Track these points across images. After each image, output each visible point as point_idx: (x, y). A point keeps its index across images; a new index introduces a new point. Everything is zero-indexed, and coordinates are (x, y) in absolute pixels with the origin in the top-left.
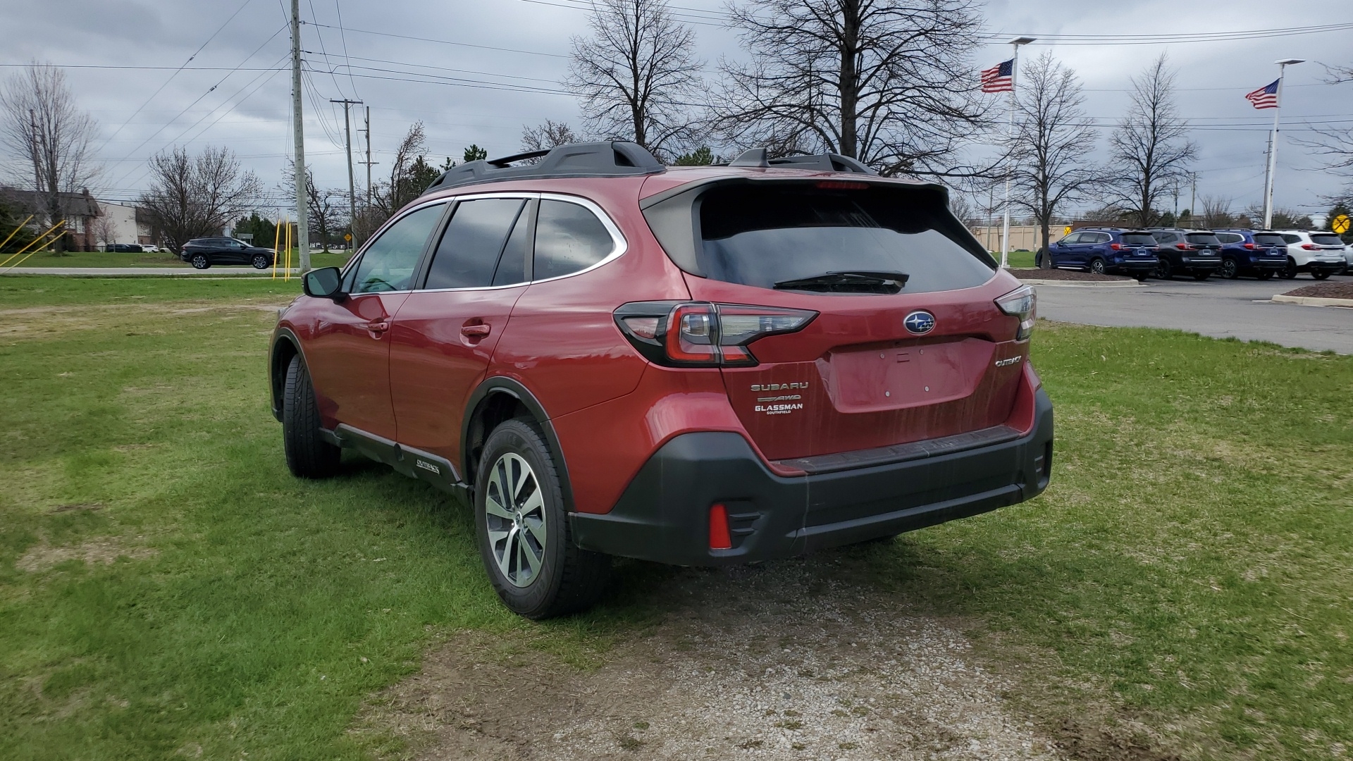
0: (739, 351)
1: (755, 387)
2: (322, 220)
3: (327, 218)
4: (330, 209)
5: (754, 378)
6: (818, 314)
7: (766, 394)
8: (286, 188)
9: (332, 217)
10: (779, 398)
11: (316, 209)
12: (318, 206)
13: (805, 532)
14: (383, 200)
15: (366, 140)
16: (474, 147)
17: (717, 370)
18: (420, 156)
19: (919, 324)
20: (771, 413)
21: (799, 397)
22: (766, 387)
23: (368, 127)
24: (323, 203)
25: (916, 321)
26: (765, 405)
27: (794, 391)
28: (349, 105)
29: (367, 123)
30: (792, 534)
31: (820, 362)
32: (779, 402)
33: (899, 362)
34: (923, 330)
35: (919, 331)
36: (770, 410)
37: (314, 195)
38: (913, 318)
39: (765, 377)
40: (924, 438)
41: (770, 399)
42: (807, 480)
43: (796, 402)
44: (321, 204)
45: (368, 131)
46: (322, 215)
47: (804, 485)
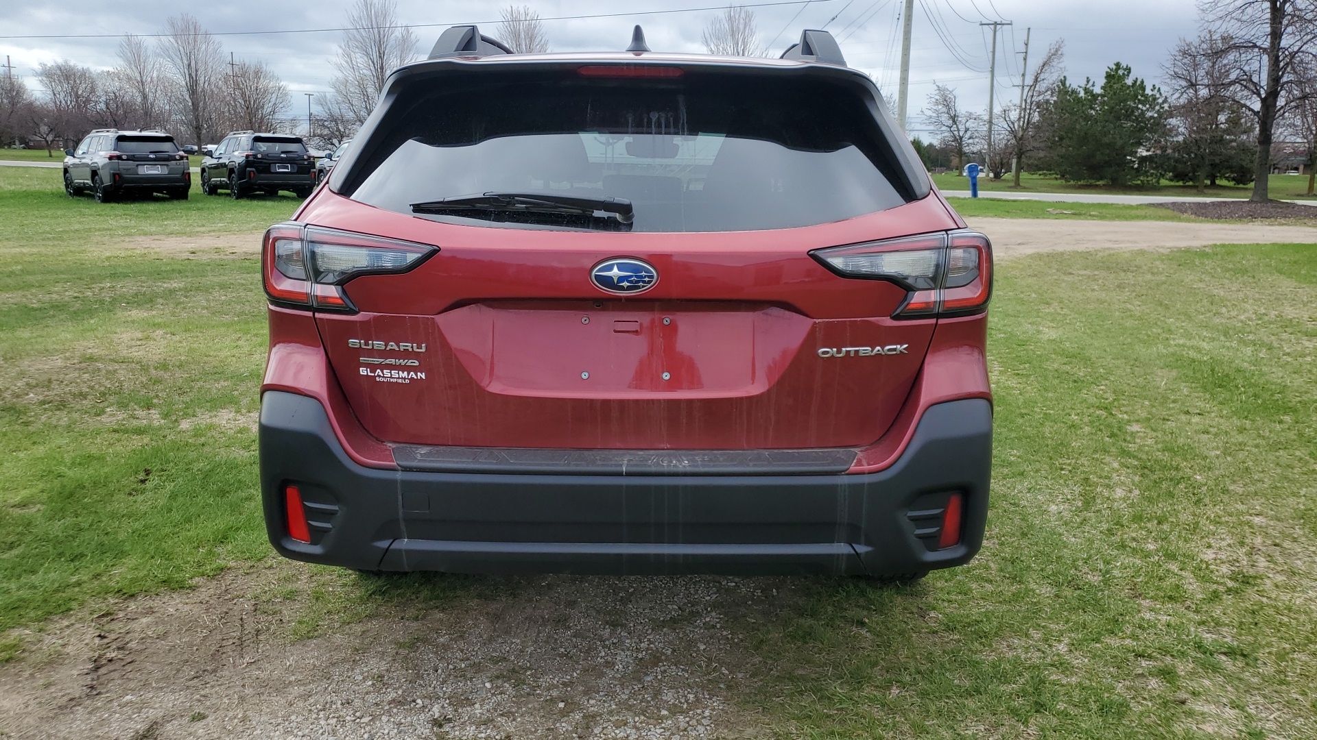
0: (332, 292)
1: (354, 342)
2: (960, 144)
3: (966, 141)
4: (969, 133)
5: (349, 329)
6: (435, 251)
7: (372, 353)
8: (929, 113)
9: (971, 141)
10: (388, 361)
11: (956, 133)
12: (958, 130)
13: (405, 544)
14: (1013, 123)
15: (1023, 62)
16: (1118, 65)
17: (310, 314)
18: (1065, 77)
19: (621, 279)
20: (382, 379)
21: (417, 363)
22: (366, 344)
23: (1027, 48)
24: (963, 127)
25: (615, 273)
26: (373, 368)
27: (406, 354)
28: (998, 27)
29: (1026, 45)
30: (384, 544)
31: (439, 319)
32: (391, 367)
33: (615, 331)
34: (629, 288)
35: (622, 288)
36: (379, 376)
37: (954, 119)
38: (610, 268)
39: (366, 331)
40: (662, 446)
41: (377, 361)
42: (399, 476)
43: (416, 370)
44: (962, 128)
45: (1026, 53)
46: (961, 138)
47: (395, 482)
